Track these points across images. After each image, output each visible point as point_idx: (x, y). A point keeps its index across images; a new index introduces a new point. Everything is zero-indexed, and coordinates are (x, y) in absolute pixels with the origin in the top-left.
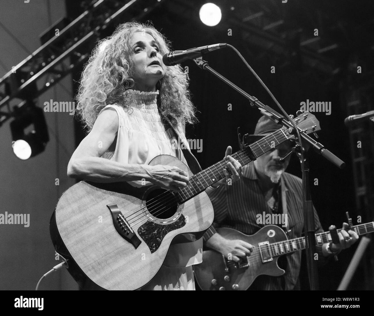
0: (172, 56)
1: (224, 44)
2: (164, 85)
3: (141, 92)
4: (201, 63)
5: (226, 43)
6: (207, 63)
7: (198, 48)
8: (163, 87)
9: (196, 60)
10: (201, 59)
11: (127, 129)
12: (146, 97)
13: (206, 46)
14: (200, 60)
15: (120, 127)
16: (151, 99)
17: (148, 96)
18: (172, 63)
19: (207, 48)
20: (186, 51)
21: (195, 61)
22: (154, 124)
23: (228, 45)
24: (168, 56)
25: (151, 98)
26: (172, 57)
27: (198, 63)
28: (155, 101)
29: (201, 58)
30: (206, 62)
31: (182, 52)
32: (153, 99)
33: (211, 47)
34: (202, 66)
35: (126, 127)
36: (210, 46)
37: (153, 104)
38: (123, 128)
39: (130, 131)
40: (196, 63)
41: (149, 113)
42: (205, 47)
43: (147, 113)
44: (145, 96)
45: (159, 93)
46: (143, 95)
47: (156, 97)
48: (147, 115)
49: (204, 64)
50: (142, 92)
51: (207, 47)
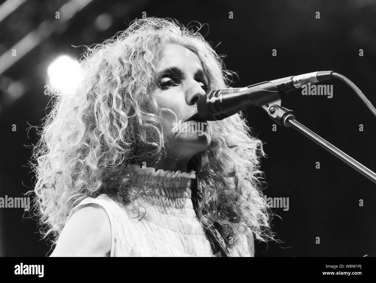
0: (217, 99)
1: (328, 73)
2: (206, 160)
3: (156, 171)
4: (279, 113)
5: (330, 71)
6: (291, 113)
7: (271, 81)
8: (203, 164)
9: (269, 108)
10: (280, 105)
11: (130, 246)
12: (167, 181)
13: (290, 78)
14: (276, 106)
15: (116, 241)
16: (179, 188)
17: (172, 180)
18: (218, 114)
19: (290, 82)
20: (246, 89)
21: (267, 109)
22: (185, 238)
23: (335, 74)
24: (208, 100)
25: (178, 186)
26: (216, 101)
27: (273, 113)
28: (188, 193)
29: (279, 103)
30: (289, 112)
31: (237, 92)
32: (183, 188)
33: (300, 80)
34: (282, 118)
35: (127, 242)
36: (296, 78)
37: (182, 197)
38: (120, 243)
39: (134, 251)
40: (269, 113)
41: (174, 216)
42: (286, 81)
43: (170, 215)
44: (165, 179)
45: (195, 176)
46: (162, 177)
47: (189, 184)
48: (169, 218)
49: (285, 115)
50: (158, 171)
51: (292, 79)
